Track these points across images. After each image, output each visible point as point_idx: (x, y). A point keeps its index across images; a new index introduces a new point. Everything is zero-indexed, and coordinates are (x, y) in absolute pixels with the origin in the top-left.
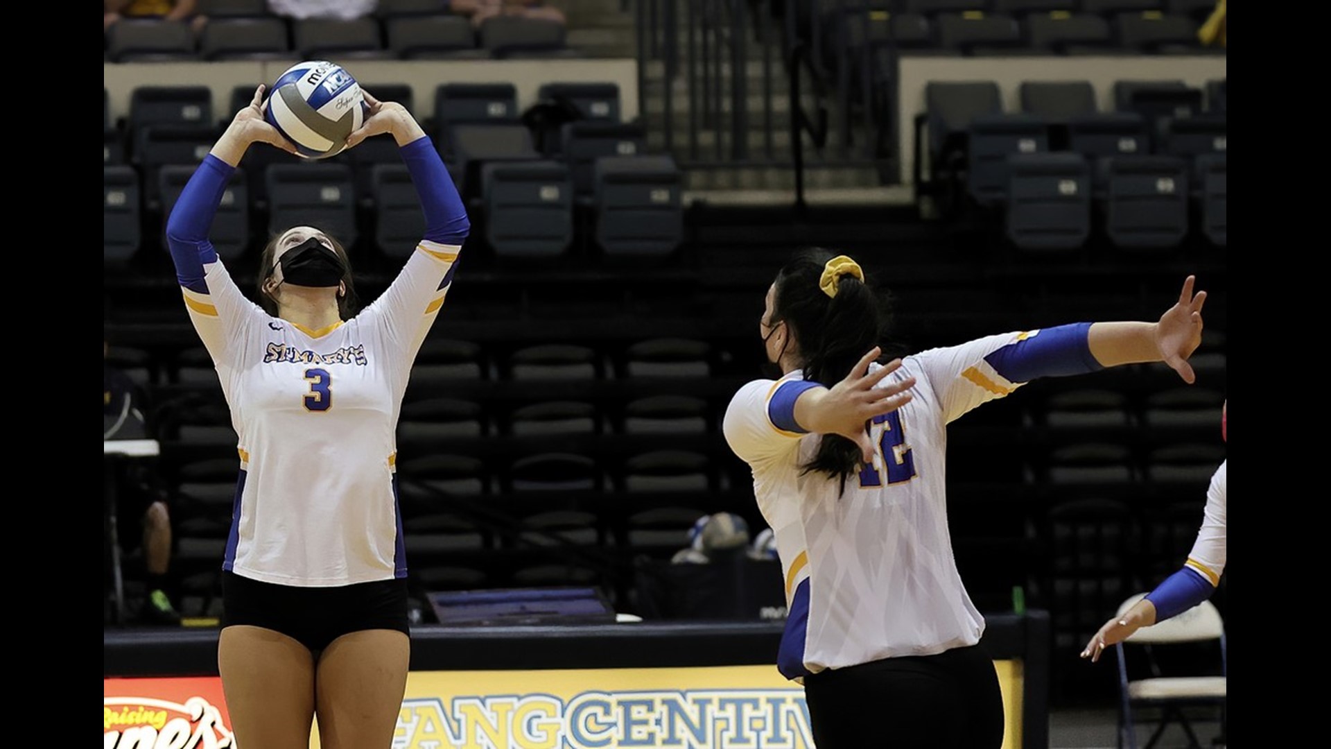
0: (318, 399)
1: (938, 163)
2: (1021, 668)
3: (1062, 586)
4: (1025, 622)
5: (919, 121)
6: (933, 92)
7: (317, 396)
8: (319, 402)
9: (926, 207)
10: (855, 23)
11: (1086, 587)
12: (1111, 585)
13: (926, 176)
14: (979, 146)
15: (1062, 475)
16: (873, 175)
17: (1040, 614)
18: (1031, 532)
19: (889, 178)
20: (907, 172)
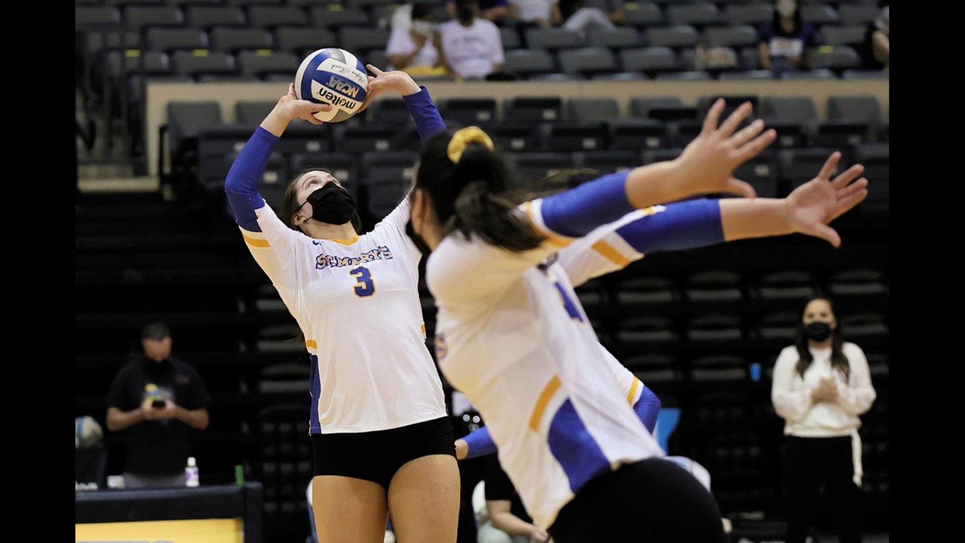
0: (364, 287)
1: (176, 160)
2: (242, 524)
3: (269, 468)
4: (244, 491)
5: (162, 130)
6: (172, 109)
7: (363, 285)
8: (366, 290)
9: (168, 194)
10: (114, 57)
11: (286, 468)
12: (304, 466)
13: (167, 170)
14: (206, 148)
15: (267, 387)
16: (129, 169)
17: (255, 485)
18: (245, 428)
19: (140, 171)
20: (153, 167)
